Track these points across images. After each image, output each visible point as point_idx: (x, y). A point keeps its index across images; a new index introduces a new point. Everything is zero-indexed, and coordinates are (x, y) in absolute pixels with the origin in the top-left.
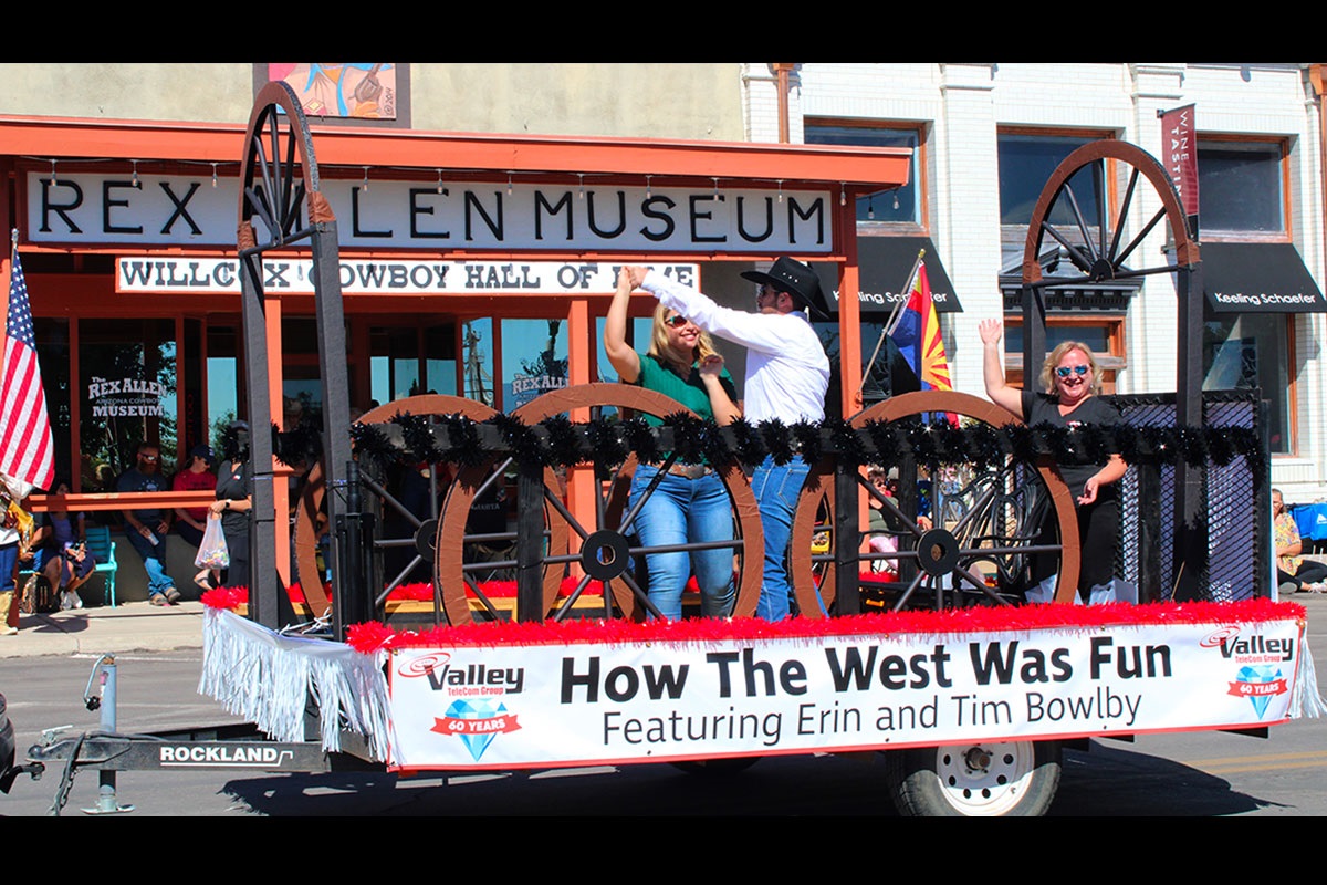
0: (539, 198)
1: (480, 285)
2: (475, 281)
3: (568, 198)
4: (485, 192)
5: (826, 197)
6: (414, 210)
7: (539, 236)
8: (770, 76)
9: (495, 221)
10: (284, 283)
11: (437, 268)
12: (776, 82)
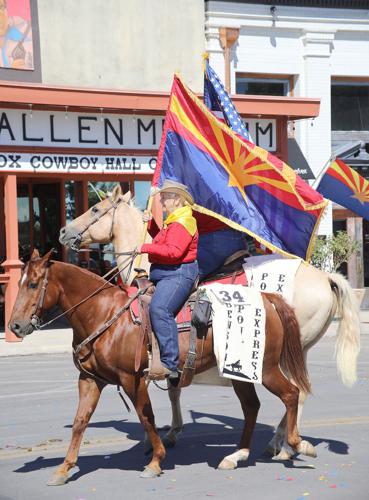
0: (140, 123)
1: (112, 168)
2: (110, 166)
3: (153, 123)
4: (114, 119)
5: (274, 122)
6: (81, 128)
7: (139, 143)
8: (221, 50)
9: (118, 133)
10: (18, 166)
11: (92, 159)
12: (224, 53)
